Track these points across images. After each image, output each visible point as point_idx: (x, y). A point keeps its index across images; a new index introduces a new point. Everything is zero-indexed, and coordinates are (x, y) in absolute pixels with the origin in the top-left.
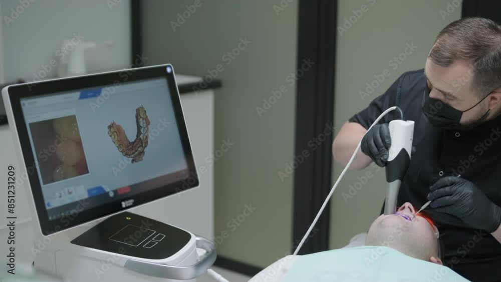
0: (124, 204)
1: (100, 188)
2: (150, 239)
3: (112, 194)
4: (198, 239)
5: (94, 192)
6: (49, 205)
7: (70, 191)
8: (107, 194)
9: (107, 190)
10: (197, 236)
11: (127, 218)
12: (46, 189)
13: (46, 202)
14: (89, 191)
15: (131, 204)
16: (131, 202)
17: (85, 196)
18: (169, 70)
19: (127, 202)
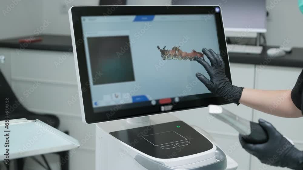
1: (144, 97)
3: (154, 103)
5: (138, 99)
6: (96, 104)
7: (117, 95)
8: (150, 102)
9: (150, 98)
11: (177, 127)
12: (95, 90)
13: (93, 102)
14: (134, 98)
17: (130, 101)
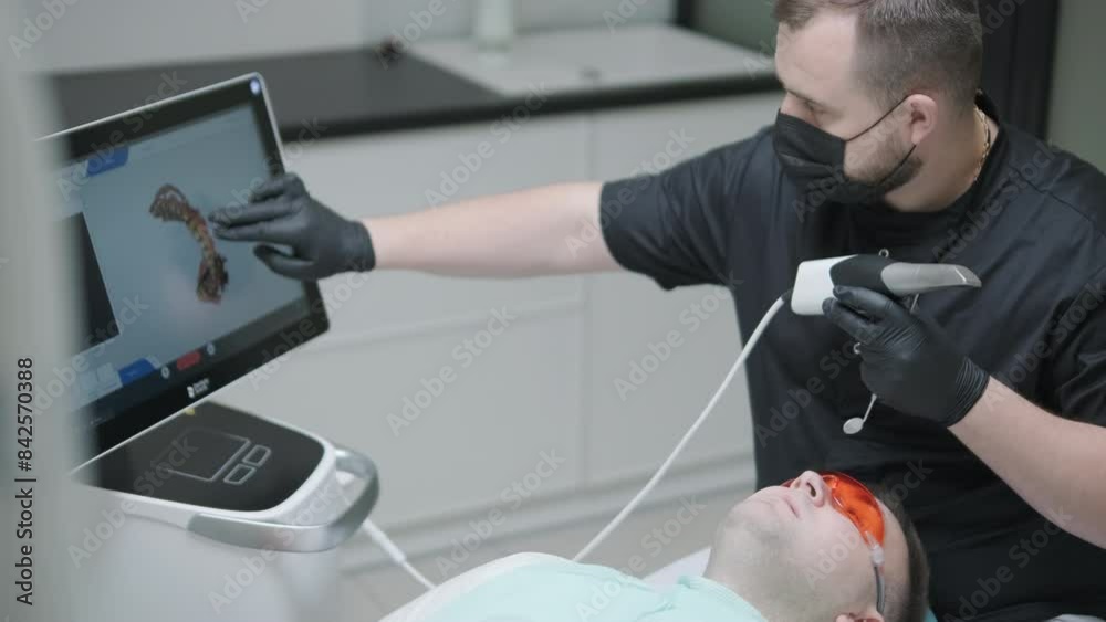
0: (191, 391)
2: (239, 460)
4: (341, 453)
10: (338, 446)
15: (205, 388)
16: (204, 384)
18: (255, 88)
19: (196, 385)
